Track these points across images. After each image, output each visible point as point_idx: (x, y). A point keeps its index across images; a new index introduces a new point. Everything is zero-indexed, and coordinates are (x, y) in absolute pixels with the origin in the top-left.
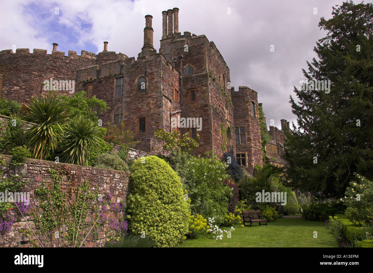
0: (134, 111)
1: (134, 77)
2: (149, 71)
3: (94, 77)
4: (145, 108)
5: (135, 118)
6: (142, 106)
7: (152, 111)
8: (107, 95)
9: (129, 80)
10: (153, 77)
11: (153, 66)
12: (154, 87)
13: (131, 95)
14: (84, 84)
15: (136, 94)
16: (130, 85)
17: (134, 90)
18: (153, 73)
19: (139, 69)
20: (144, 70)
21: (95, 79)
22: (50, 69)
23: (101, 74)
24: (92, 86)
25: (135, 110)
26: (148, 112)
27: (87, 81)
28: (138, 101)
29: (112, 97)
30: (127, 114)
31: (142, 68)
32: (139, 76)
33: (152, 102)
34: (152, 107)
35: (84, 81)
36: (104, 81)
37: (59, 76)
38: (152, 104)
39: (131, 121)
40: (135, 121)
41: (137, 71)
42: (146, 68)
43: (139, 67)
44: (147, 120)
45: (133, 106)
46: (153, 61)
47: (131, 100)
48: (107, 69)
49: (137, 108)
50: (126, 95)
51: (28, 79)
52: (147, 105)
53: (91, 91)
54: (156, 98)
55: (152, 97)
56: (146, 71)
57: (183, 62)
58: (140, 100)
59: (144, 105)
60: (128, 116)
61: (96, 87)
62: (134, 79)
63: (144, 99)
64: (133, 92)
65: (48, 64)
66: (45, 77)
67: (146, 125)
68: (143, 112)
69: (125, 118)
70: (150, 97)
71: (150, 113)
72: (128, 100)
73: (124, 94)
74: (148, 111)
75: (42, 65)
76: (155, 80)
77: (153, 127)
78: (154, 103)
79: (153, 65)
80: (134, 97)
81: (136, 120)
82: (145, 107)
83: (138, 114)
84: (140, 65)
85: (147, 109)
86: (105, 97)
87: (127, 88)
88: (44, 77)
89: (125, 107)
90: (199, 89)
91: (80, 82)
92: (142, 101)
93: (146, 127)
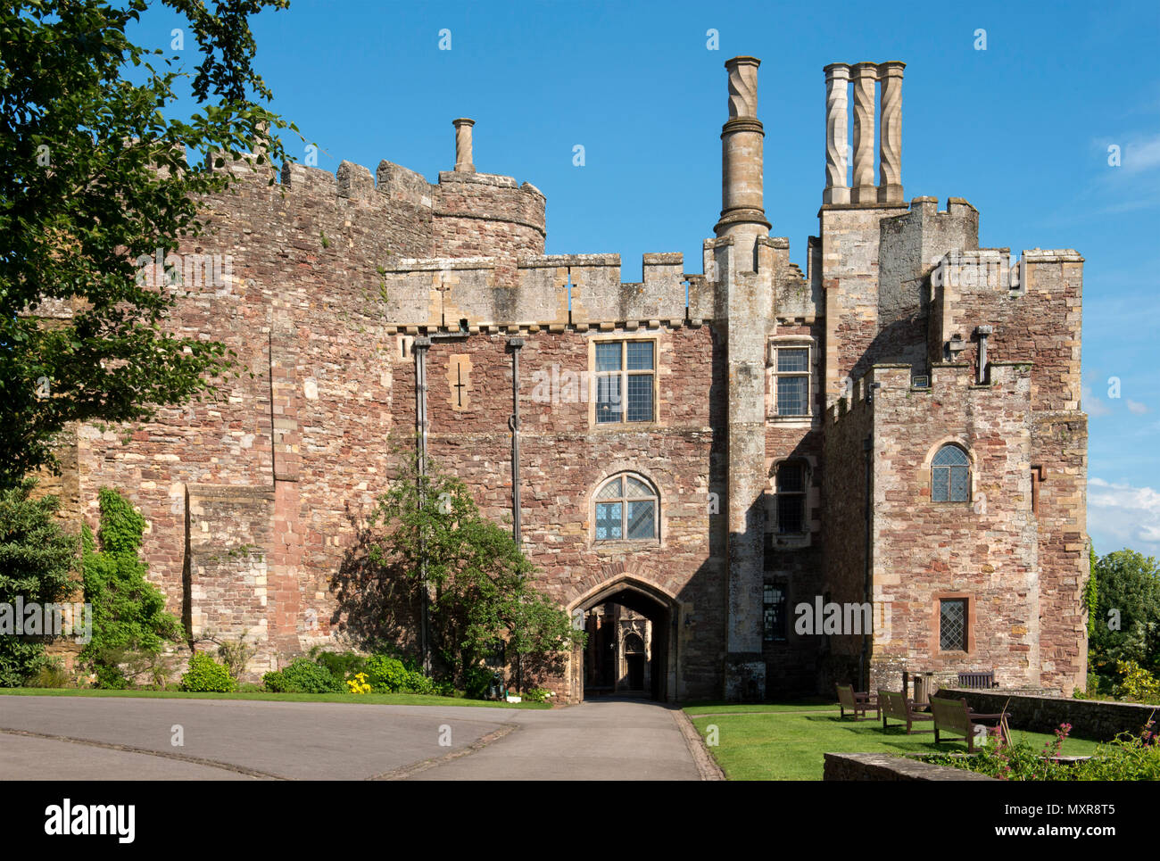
0: (923, 571)
1: (920, 441)
2: (982, 425)
3: (482, 319)
4: (966, 564)
5: (924, 598)
6: (957, 555)
7: (995, 580)
8: (555, 412)
9: (899, 447)
10: (998, 454)
11: (1000, 408)
12: (1004, 493)
13: (910, 509)
14: (427, 340)
15: (927, 511)
16: (902, 470)
17: (922, 493)
18: (1001, 438)
19: (941, 411)
20: (961, 417)
21: (484, 329)
22: (291, 264)
23: (522, 305)
24: (467, 356)
25: (928, 567)
26: (977, 582)
27: (444, 328)
28: (937, 537)
29: (582, 426)
30: (894, 579)
31: (951, 408)
32: (943, 441)
33: (993, 547)
34: (995, 564)
35: (423, 330)
36: (536, 344)
37: (326, 299)
38: (994, 553)
39: (910, 604)
40: (928, 610)
41: (930, 419)
42: (969, 414)
43: (939, 404)
44: (976, 609)
45: (919, 554)
46: (1002, 391)
47: (909, 527)
48: (550, 289)
49: (936, 560)
50: (887, 507)
51: (205, 309)
52: (972, 556)
53: (466, 380)
54: (1011, 534)
55: (996, 527)
56: (971, 424)
57: (990, 352)
58: (947, 532)
59: (961, 552)
60: (897, 587)
61: (494, 367)
62: (917, 449)
63: (962, 531)
64: (917, 499)
65: (279, 234)
66: (275, 302)
67: (972, 627)
68: (958, 580)
69: (885, 593)
70: (987, 527)
71: (985, 586)
72: (898, 526)
73: (879, 504)
74: (980, 578)
75: (258, 241)
76: (1008, 466)
77: (999, 635)
78: (1003, 551)
79: (1001, 404)
80: (921, 521)
81: (930, 605)
82: (966, 561)
83: (936, 584)
84: (946, 395)
85: (974, 568)
86: (544, 419)
87: (892, 479)
88: (269, 301)
89: (884, 552)
90: (1049, 470)
91: (402, 329)
92: (953, 537)
93: (972, 634)
